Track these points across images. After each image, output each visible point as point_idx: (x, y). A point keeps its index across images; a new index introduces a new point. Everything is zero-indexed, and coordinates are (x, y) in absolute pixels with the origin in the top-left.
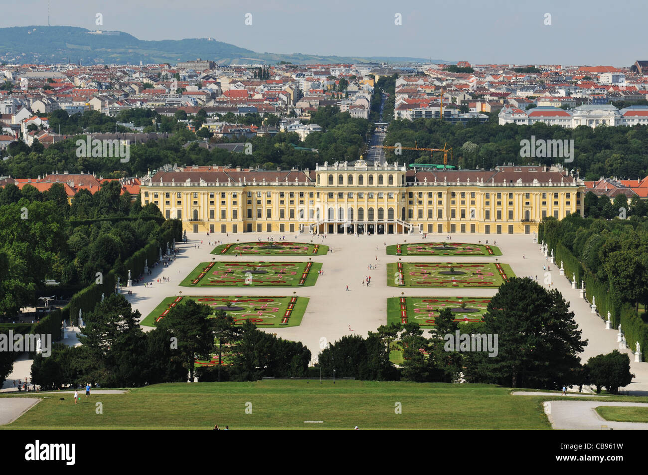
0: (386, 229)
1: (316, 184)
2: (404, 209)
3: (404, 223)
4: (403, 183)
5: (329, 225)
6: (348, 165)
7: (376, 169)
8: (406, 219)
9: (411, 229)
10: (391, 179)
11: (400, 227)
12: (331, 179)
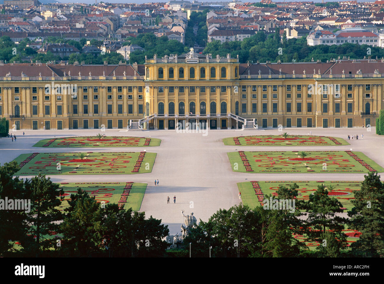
0: (219, 123)
1: (145, 77)
2: (237, 103)
3: (237, 118)
4: (236, 76)
5: (159, 121)
6: (178, 58)
7: (208, 61)
8: (240, 114)
9: (245, 124)
10: (223, 71)
11: (233, 121)
12: (161, 72)
